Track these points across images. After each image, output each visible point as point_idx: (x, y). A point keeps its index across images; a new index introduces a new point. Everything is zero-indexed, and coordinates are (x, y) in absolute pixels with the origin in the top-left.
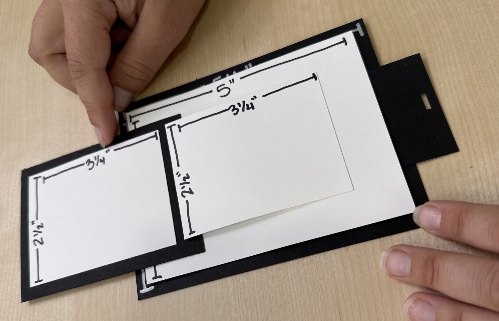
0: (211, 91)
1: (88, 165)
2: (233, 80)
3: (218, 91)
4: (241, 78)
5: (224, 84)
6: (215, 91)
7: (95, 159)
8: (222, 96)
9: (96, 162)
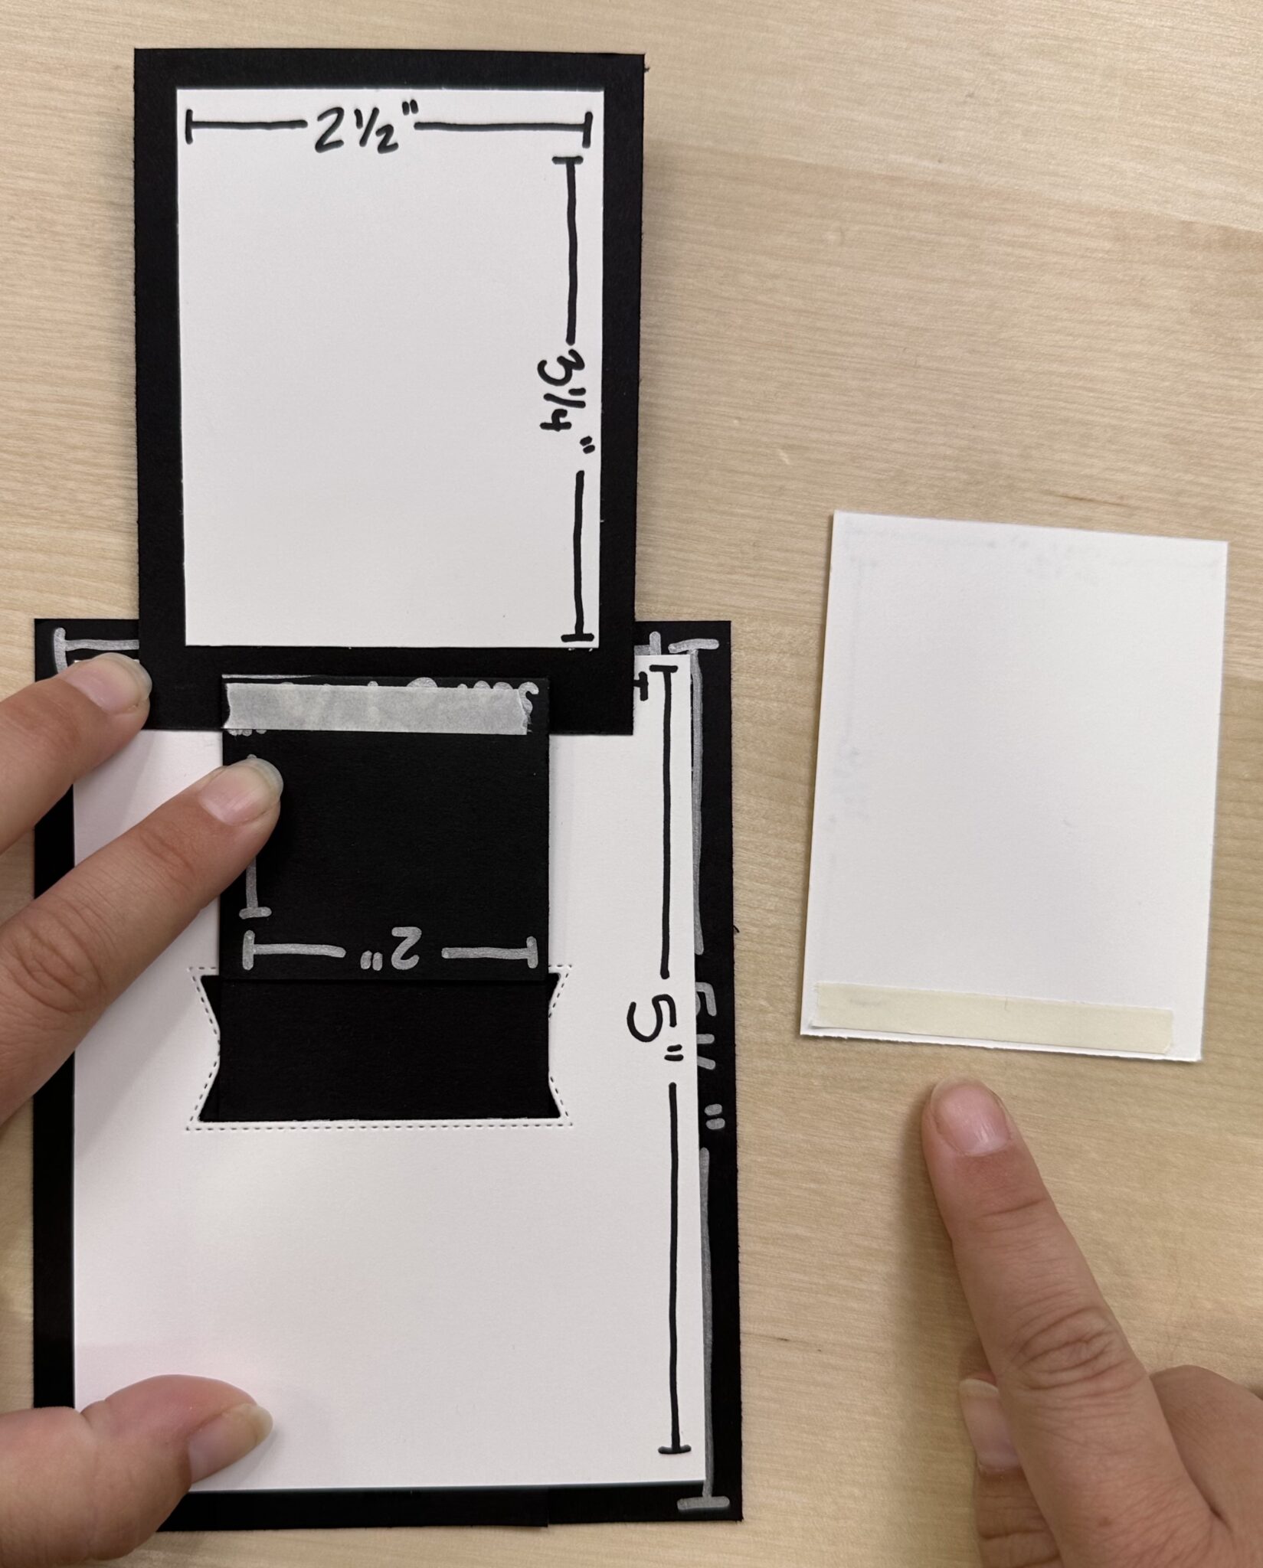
0: (665, 974)
1: (561, 360)
2: (680, 1058)
3: (656, 1001)
4: (673, 1088)
5: (673, 1023)
6: (663, 987)
7: (573, 392)
8: (633, 1006)
9: (562, 392)
